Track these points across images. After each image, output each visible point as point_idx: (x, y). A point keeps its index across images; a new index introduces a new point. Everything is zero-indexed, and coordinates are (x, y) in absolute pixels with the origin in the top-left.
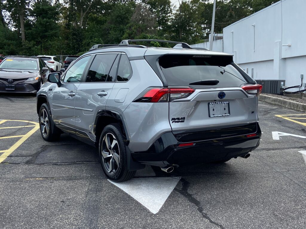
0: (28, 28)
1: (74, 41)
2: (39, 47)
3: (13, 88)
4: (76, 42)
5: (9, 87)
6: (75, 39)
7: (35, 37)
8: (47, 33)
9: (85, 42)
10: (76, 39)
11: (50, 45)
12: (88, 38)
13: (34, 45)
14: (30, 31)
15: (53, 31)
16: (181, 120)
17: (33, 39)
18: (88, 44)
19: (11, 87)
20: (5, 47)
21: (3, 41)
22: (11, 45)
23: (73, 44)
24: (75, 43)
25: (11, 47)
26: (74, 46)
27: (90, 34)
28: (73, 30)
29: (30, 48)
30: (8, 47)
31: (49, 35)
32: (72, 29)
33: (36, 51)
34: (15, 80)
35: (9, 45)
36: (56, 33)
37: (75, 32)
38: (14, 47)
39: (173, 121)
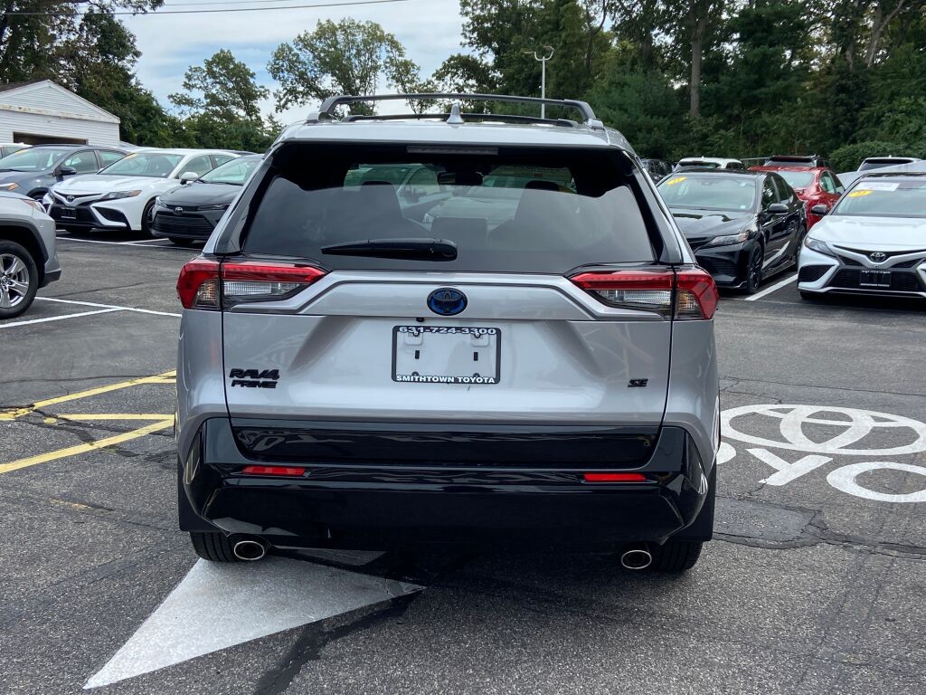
0: (711, 77)
1: (840, 110)
2: (731, 133)
4: (845, 114)
6: (842, 104)
7: (727, 103)
8: (763, 90)
9: (868, 113)
10: (846, 105)
11: (765, 125)
12: (882, 98)
13: (717, 127)
14: (713, 86)
15: (779, 83)
16: (261, 380)
17: (721, 108)
18: (879, 118)
20: (640, 135)
21: (637, 118)
22: (655, 129)
23: (835, 121)
24: (842, 118)
25: (656, 135)
26: (836, 127)
27: (889, 86)
28: (838, 76)
29: (705, 136)
30: (648, 136)
31: (766, 94)
32: (838, 73)
33: (719, 146)
35: (650, 131)
36: (787, 87)
37: (844, 82)
38: (663, 135)
39: (236, 378)
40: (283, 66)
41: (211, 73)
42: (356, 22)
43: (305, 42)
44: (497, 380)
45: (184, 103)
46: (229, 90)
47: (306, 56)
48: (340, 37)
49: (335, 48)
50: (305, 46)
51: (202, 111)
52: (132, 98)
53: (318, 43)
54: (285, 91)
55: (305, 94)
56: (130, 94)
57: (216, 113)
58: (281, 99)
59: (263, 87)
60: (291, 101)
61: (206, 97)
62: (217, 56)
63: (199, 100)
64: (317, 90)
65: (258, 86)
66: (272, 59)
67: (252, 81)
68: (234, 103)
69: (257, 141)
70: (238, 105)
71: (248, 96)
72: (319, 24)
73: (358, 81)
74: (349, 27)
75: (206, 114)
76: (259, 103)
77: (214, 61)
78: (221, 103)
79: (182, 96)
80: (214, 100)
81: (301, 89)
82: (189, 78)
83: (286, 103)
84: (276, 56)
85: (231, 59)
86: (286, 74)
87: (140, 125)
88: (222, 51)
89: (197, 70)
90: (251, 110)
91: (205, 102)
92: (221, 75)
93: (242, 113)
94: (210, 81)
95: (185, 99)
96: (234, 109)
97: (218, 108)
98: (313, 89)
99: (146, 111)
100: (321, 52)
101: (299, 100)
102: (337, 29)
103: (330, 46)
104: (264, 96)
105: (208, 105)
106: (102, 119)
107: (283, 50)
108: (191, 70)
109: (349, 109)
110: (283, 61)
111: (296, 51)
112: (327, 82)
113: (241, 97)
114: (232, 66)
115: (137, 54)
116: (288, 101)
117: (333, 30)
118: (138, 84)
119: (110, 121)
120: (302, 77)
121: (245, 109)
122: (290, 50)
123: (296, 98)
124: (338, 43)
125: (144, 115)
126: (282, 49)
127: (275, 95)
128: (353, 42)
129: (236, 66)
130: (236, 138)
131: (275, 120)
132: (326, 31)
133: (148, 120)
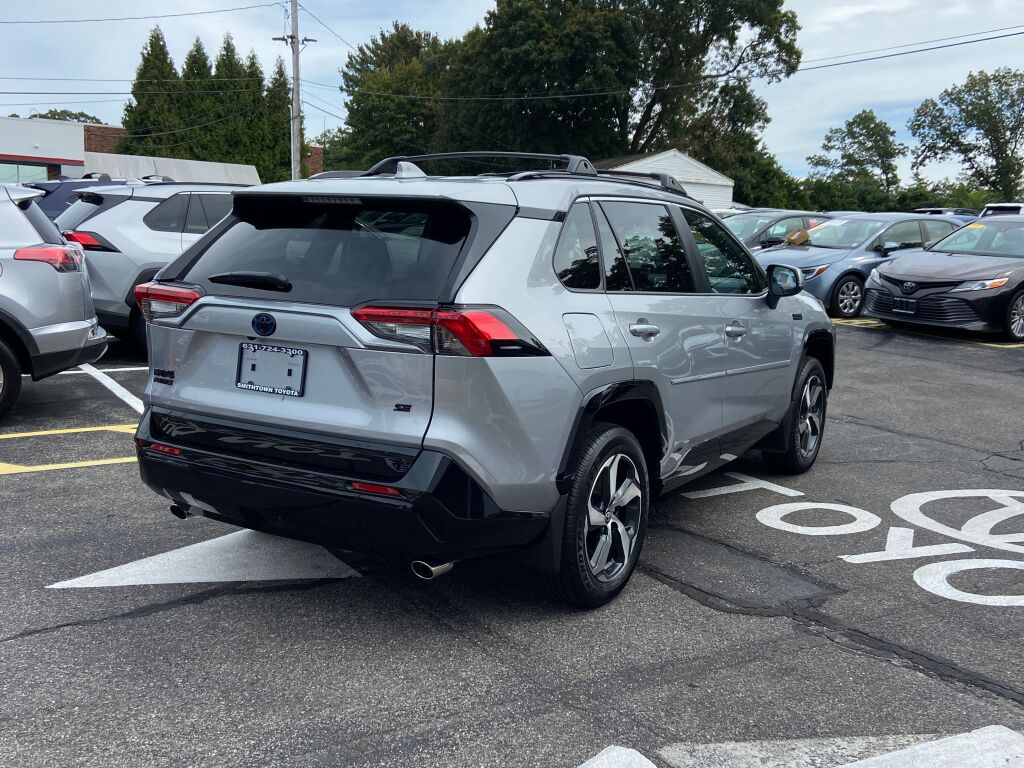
3: (912, 310)
5: (901, 305)
16: (166, 378)
19: (907, 306)
34: (922, 285)
39: (155, 375)
40: (924, 122)
41: (851, 134)
42: (1013, 71)
43: (953, 97)
44: (302, 394)
45: (820, 165)
46: (868, 149)
47: (952, 110)
48: (993, 87)
49: (986, 100)
50: (952, 101)
51: (837, 171)
52: (754, 162)
53: (966, 96)
54: (923, 148)
55: (944, 150)
56: (753, 158)
57: (851, 173)
58: (919, 156)
59: (902, 145)
60: (929, 157)
61: (843, 157)
62: (859, 116)
63: (836, 160)
64: (959, 144)
65: (897, 143)
66: (912, 115)
67: (891, 139)
68: (871, 162)
69: (874, 199)
70: (874, 164)
71: (886, 153)
72: (970, 76)
73: (1008, 133)
74: (1004, 77)
75: (840, 175)
76: (897, 161)
77: (853, 123)
78: (856, 162)
79: (820, 158)
80: (850, 159)
81: (941, 144)
82: (829, 139)
83: (924, 160)
84: (918, 112)
85: (872, 119)
86: (926, 130)
87: (759, 187)
88: (864, 112)
89: (837, 131)
90: (888, 168)
91: (842, 162)
92: (861, 135)
93: (877, 171)
94: (848, 141)
95: (823, 161)
96: (869, 168)
97: (853, 167)
98: (954, 143)
99: (767, 173)
100: (970, 104)
101: (939, 156)
102: (989, 80)
103: (980, 98)
104: (903, 154)
105: (844, 165)
106: (718, 182)
107: (927, 106)
108: (831, 132)
109: (994, 163)
110: (927, 116)
111: (940, 106)
112: (972, 136)
113: (879, 155)
114: (872, 126)
115: (767, 120)
116: (926, 157)
117: (984, 81)
118: (764, 148)
119: (725, 183)
120: (944, 133)
121: (881, 168)
122: (935, 105)
123: (936, 154)
124: (989, 95)
125: (764, 177)
126: (925, 105)
127: (913, 152)
128: (1007, 92)
129: (877, 125)
130: (852, 196)
131: (920, 177)
132: (977, 83)
133: (767, 182)
